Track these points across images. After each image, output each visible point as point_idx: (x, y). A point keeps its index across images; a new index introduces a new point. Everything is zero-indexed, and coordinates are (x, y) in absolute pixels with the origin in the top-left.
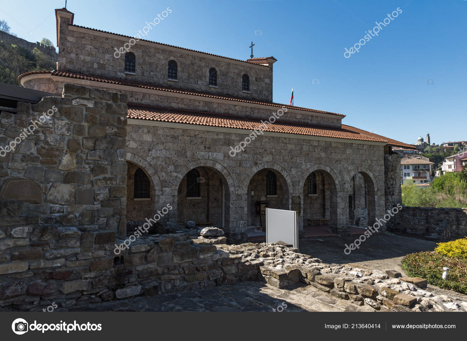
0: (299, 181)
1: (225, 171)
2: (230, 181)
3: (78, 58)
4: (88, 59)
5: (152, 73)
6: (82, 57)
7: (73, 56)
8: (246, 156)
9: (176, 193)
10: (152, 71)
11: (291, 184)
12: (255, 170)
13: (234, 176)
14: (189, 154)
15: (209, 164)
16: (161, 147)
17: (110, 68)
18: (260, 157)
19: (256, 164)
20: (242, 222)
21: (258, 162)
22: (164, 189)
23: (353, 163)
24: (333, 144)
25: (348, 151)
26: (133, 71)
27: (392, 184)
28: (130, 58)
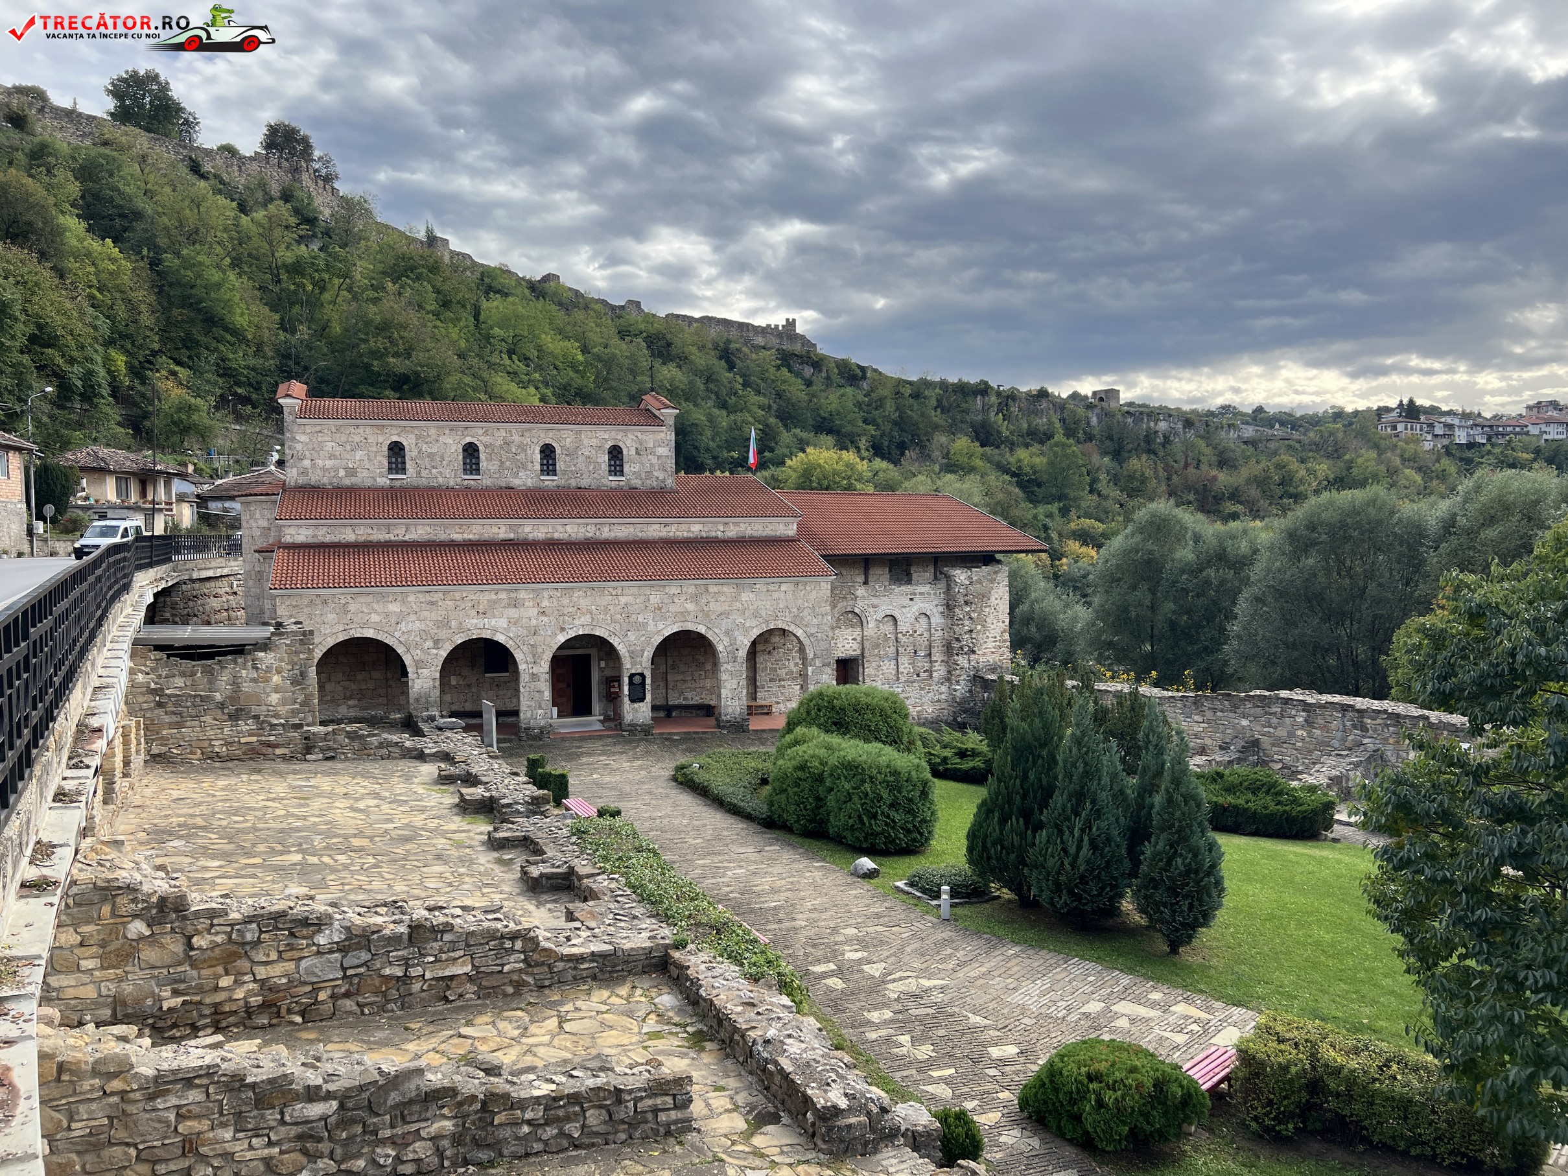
0: (643, 651)
1: (511, 642)
2: (518, 656)
3: (314, 466)
4: (329, 463)
5: (434, 471)
6: (320, 463)
7: (307, 463)
8: (545, 619)
9: (438, 675)
10: (434, 467)
11: (627, 654)
12: (562, 638)
13: (525, 648)
14: (453, 623)
15: (486, 635)
16: (413, 617)
17: (365, 473)
18: (570, 620)
19: (563, 629)
20: (540, 712)
21: (567, 626)
22: (420, 671)
23: (756, 615)
24: (713, 589)
25: (745, 597)
26: (403, 470)
27: (971, 631)
28: (396, 450)
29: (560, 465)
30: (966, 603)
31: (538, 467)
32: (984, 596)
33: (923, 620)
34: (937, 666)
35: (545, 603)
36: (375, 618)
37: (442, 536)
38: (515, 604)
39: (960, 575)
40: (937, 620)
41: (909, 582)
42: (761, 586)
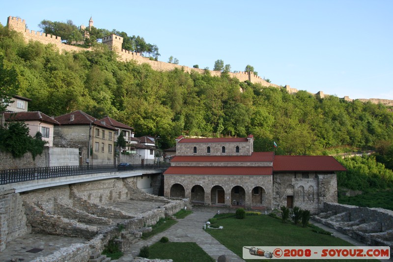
0: (229, 190)
1: (203, 186)
2: (204, 189)
5: (202, 152)
8: (210, 182)
11: (226, 190)
13: (206, 187)
14: (193, 182)
16: (186, 180)
17: (190, 153)
18: (214, 182)
19: (213, 184)
22: (187, 191)
23: (254, 183)
24: (244, 177)
25: (251, 179)
26: (196, 152)
27: (324, 191)
28: (195, 148)
29: (226, 151)
30: (322, 184)
31: (221, 151)
32: (329, 182)
33: (312, 188)
34: (315, 199)
35: (210, 179)
36: (180, 180)
37: (198, 165)
38: (204, 179)
39: (321, 177)
40: (315, 188)
41: (308, 178)
42: (255, 177)
